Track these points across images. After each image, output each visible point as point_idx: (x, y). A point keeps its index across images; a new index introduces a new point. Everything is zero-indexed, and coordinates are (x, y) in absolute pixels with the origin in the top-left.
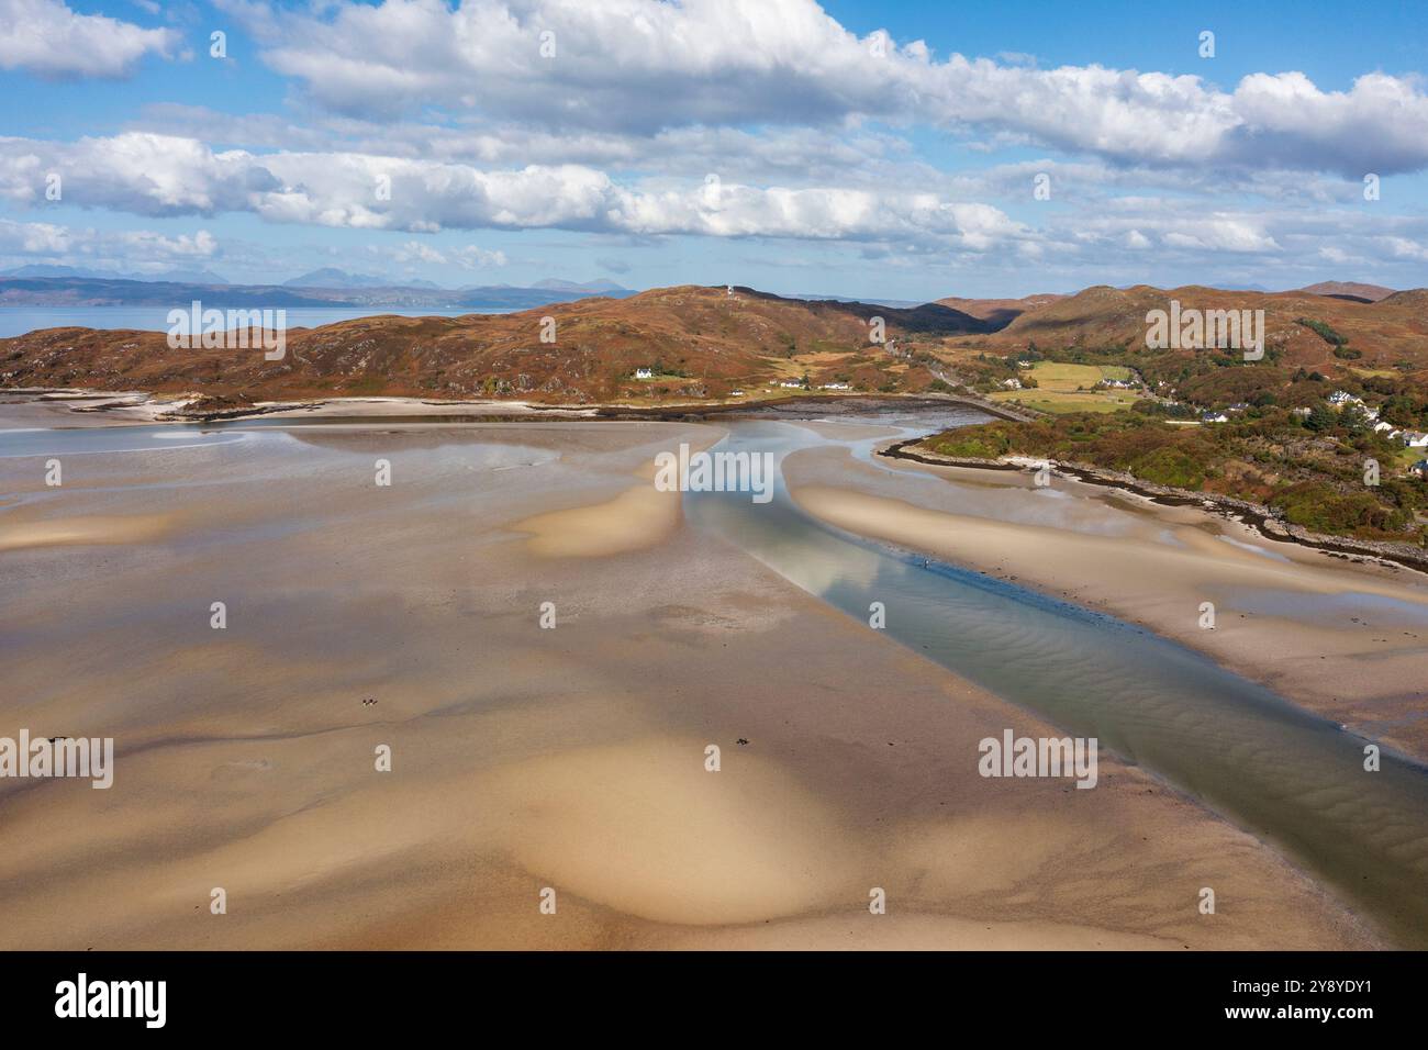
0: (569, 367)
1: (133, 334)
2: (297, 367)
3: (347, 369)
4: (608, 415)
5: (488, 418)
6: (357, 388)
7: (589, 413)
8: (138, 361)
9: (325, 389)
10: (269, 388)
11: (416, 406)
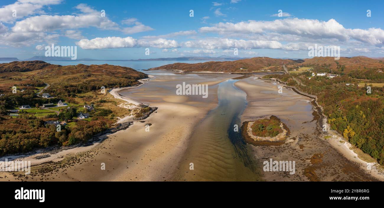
0: (231, 68)
1: (184, 63)
2: (199, 67)
3: (205, 68)
4: (232, 74)
5: (220, 74)
6: (205, 70)
7: (230, 73)
8: (184, 66)
9: (201, 70)
10: (195, 70)
11: (211, 72)
